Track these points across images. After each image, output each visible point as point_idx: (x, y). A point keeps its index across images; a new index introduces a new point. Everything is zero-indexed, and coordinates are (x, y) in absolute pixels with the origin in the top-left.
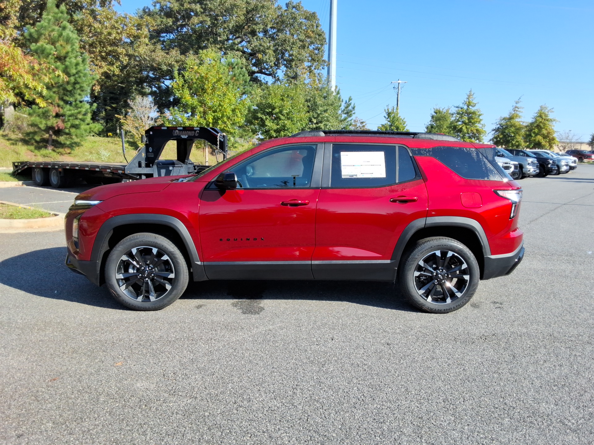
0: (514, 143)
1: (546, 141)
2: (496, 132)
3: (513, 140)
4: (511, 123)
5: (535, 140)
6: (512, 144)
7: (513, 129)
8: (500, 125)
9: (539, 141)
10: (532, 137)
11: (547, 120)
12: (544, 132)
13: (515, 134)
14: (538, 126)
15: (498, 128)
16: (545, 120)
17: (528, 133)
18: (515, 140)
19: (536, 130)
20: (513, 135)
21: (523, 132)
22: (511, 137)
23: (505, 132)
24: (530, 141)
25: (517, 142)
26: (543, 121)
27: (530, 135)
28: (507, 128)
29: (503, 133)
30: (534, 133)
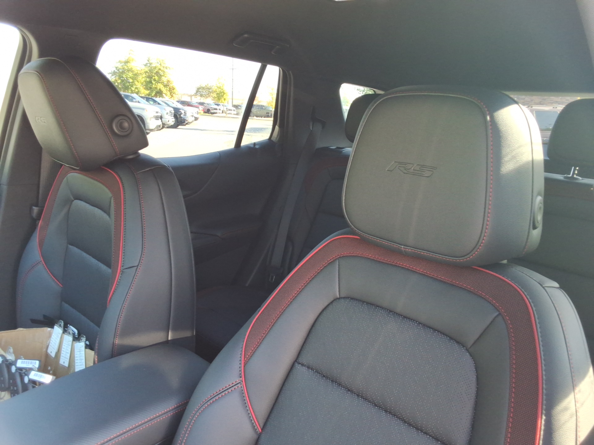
0: (133, 89)
1: (167, 90)
2: (112, 76)
3: (132, 86)
4: (127, 66)
5: (156, 88)
6: (132, 90)
7: (130, 74)
8: (116, 68)
9: (160, 89)
10: (152, 84)
11: (166, 68)
12: (164, 79)
13: (133, 80)
14: (157, 73)
15: (114, 71)
16: (163, 67)
17: (148, 80)
18: (134, 87)
19: (156, 78)
20: (131, 80)
21: (142, 79)
22: (129, 83)
23: (122, 77)
24: (151, 88)
25: (136, 88)
26: (162, 68)
27: (151, 82)
28: (123, 72)
29: (120, 77)
30: (155, 80)
